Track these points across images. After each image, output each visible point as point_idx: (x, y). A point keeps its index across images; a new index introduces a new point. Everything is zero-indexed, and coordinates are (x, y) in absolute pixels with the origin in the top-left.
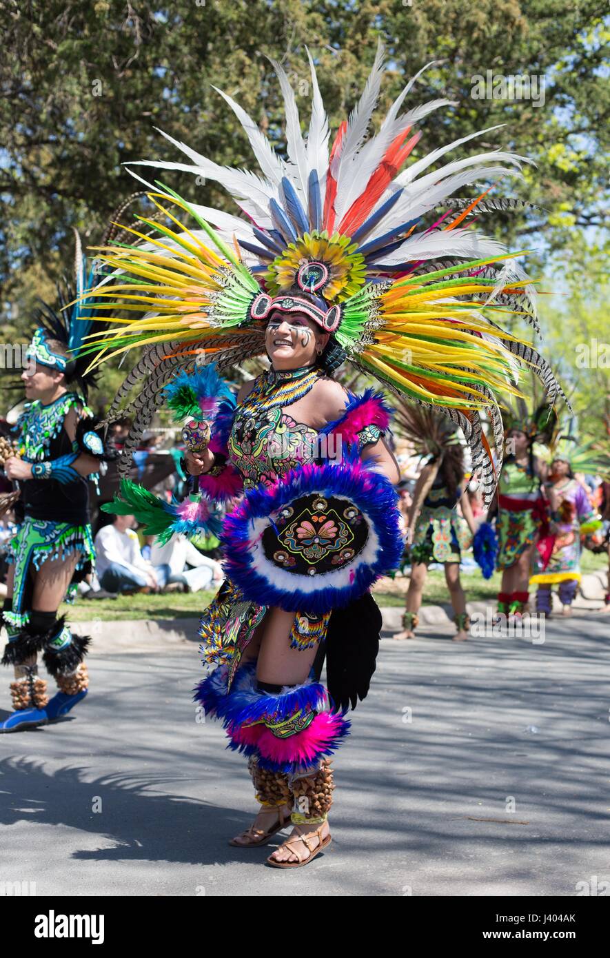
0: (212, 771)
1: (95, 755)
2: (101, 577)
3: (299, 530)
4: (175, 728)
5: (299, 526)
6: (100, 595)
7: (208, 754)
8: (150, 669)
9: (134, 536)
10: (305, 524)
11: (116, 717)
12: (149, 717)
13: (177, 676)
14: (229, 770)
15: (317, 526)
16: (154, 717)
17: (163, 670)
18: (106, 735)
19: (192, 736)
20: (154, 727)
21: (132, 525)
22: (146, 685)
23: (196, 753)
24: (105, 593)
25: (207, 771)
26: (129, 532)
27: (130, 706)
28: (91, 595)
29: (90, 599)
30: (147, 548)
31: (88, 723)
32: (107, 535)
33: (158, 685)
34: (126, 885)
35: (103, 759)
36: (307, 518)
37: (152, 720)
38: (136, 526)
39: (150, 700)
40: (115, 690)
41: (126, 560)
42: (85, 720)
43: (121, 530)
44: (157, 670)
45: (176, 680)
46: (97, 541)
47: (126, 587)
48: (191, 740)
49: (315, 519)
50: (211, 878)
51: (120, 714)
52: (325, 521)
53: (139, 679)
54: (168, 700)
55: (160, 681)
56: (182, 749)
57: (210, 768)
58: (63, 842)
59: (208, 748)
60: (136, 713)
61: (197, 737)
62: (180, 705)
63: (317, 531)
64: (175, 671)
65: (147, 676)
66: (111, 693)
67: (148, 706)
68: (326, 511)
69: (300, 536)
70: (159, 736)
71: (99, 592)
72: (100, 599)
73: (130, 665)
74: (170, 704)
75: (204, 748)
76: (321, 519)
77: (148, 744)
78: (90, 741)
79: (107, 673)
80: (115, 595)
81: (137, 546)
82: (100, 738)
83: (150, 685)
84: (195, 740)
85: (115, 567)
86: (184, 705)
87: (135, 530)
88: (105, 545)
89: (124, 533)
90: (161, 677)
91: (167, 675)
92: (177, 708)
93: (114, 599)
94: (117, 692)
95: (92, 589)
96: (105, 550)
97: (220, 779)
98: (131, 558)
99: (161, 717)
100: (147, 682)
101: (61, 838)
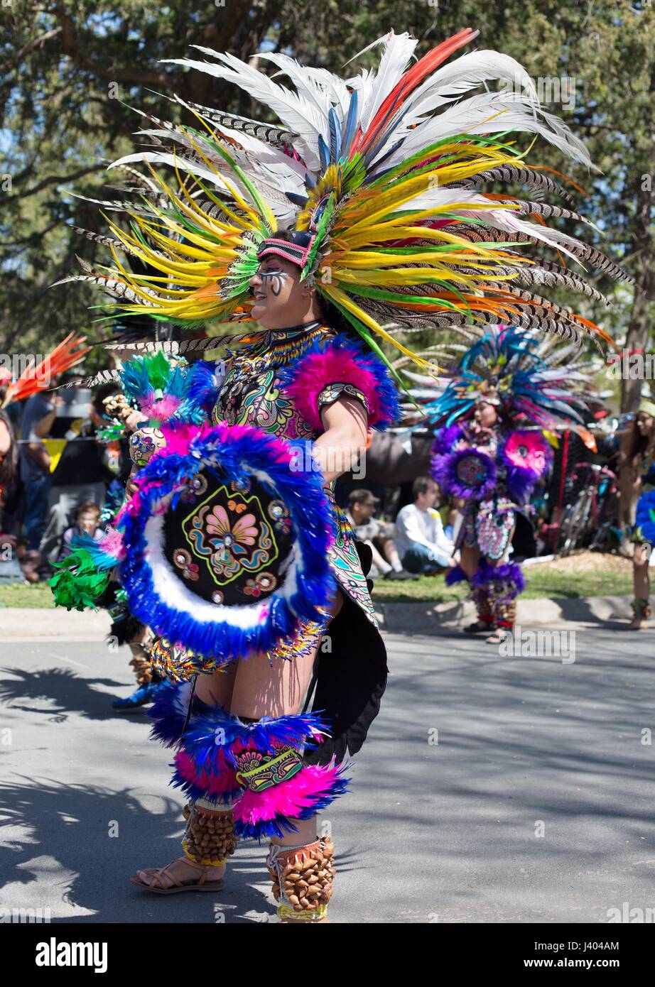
0: (521, 759)
1: (400, 740)
2: (403, 557)
3: (210, 518)
4: (482, 714)
5: (210, 512)
6: (402, 576)
7: (517, 742)
8: (454, 652)
9: (436, 515)
10: (219, 510)
11: (421, 701)
12: (455, 702)
13: (483, 660)
14: (539, 759)
15: (234, 517)
16: (460, 702)
17: (469, 654)
18: (411, 719)
19: (500, 723)
20: (459, 712)
21: (434, 504)
22: (451, 669)
23: (504, 740)
24: (407, 574)
25: (517, 759)
26: (432, 511)
27: (436, 690)
28: (392, 576)
29: (392, 580)
30: (449, 528)
31: (392, 707)
32: (409, 514)
33: (463, 669)
34: (435, 874)
35: (408, 744)
36: (221, 500)
37: (458, 705)
38: (437, 505)
39: (456, 685)
40: (419, 673)
41: (428, 539)
42: (390, 703)
43: (422, 509)
44: (462, 653)
45: (481, 665)
46: (398, 520)
47: (427, 567)
48: (498, 727)
49: (232, 505)
50: (522, 870)
51: (425, 698)
52: (244, 513)
53: (444, 663)
54: (474, 685)
55: (466, 665)
56: (490, 736)
57: (520, 756)
58: (370, 828)
59: (516, 736)
60: (441, 698)
61: (505, 723)
62: (486, 690)
63: (232, 527)
64: (480, 655)
65: (452, 660)
66: (414, 677)
67: (453, 691)
68: (247, 497)
69: (210, 530)
70: (466, 722)
71: (401, 572)
72: (402, 580)
73: (434, 648)
74: (476, 689)
75: (513, 735)
76: (240, 508)
77: (454, 730)
78: (395, 725)
79: (411, 656)
80: (417, 576)
81: (440, 526)
82: (405, 722)
83: (456, 669)
84: (503, 727)
85: (416, 546)
86: (490, 690)
87: (437, 509)
88: (407, 524)
89: (425, 512)
90: (466, 661)
91: (471, 659)
92: (484, 694)
93: (417, 580)
94: (422, 676)
95: (393, 570)
96: (406, 529)
97: (530, 768)
98: (433, 538)
99: (466, 702)
100: (453, 666)
101: (368, 824)
